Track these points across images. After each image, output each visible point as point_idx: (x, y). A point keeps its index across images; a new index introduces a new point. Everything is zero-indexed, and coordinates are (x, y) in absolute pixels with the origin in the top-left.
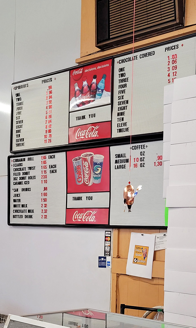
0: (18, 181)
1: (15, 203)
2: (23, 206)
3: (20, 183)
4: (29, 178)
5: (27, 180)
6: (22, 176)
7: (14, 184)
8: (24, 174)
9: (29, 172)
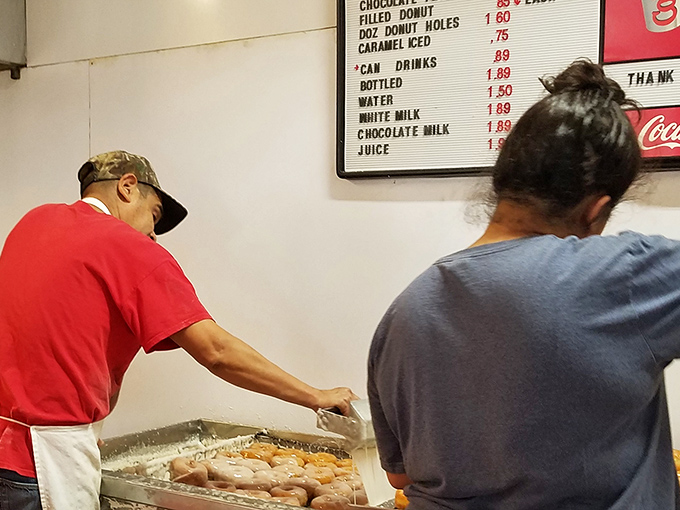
0: (381, 37)
1: (366, 110)
2: (399, 116)
3: (388, 46)
4: (428, 27)
5: (421, 31)
6: (395, 21)
7: (363, 49)
8: (404, 14)
9: (431, 7)
